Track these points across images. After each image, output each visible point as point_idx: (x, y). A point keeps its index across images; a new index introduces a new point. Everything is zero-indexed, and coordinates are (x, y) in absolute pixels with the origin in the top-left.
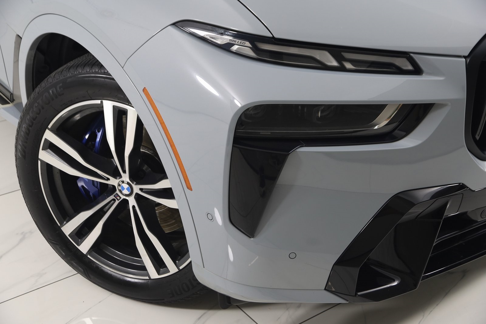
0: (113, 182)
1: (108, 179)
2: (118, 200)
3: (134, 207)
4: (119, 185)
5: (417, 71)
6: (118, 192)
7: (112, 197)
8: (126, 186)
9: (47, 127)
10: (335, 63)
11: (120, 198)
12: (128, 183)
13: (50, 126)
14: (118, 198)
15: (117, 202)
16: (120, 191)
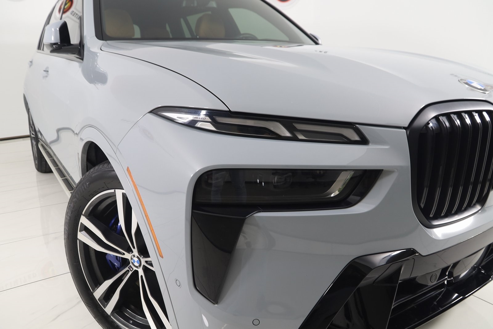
0: (127, 256)
1: (124, 254)
2: (131, 271)
3: (142, 276)
4: (132, 259)
5: (364, 141)
6: (131, 264)
7: (127, 269)
8: (136, 259)
9: (81, 214)
10: (288, 134)
11: (133, 269)
12: (138, 257)
13: (83, 213)
14: (131, 269)
15: (130, 273)
16: (132, 263)
